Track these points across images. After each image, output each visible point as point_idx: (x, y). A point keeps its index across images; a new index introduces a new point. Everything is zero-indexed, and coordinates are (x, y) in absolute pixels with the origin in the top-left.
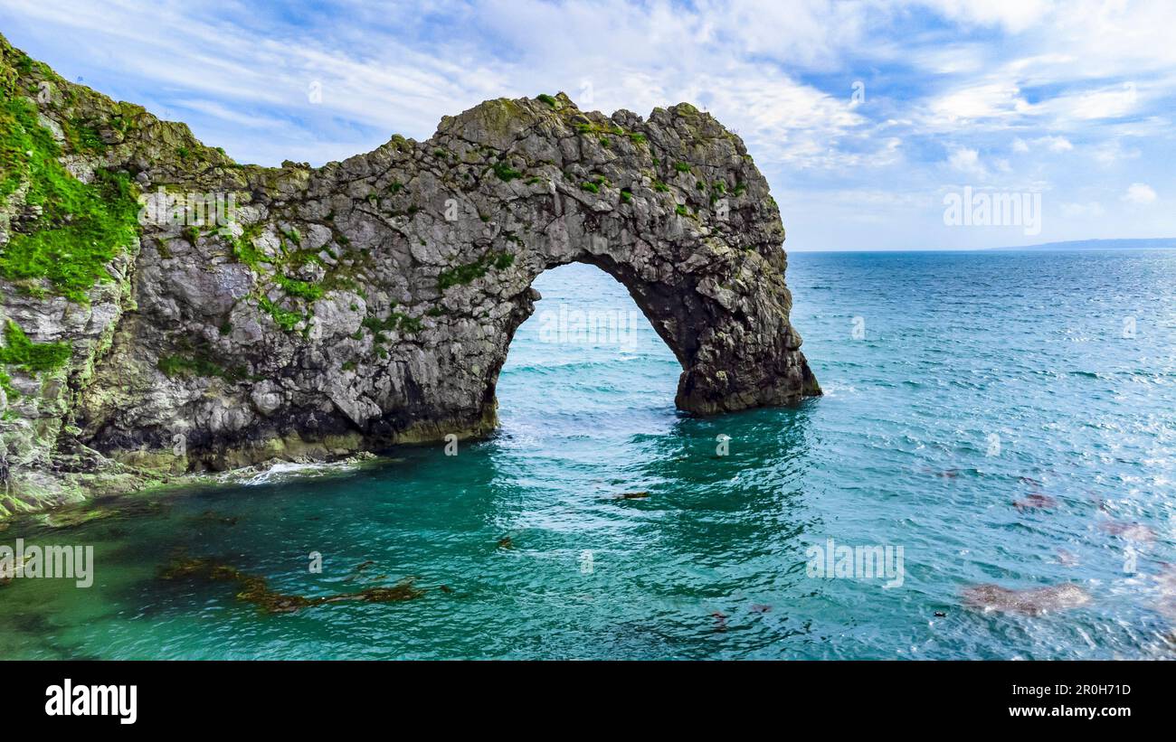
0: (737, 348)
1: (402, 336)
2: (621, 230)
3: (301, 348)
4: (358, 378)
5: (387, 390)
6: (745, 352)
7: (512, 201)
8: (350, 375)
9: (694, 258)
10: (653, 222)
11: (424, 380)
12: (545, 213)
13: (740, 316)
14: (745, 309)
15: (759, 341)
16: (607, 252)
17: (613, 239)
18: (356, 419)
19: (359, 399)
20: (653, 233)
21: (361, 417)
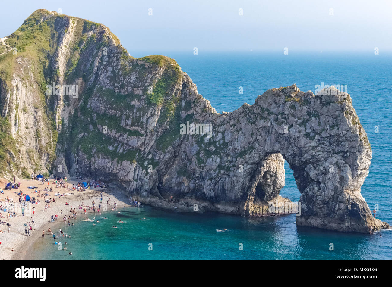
0: (313, 196)
1: (225, 172)
2: (285, 141)
3: (202, 172)
4: (211, 184)
5: (217, 189)
6: (316, 199)
7: (260, 128)
8: (209, 182)
9: (305, 156)
10: (295, 139)
11: (226, 188)
12: (267, 133)
13: (318, 183)
14: (320, 180)
15: (323, 195)
16: (279, 150)
17: (282, 145)
18: (207, 196)
19: (210, 190)
20: (295, 144)
21: (208, 196)
